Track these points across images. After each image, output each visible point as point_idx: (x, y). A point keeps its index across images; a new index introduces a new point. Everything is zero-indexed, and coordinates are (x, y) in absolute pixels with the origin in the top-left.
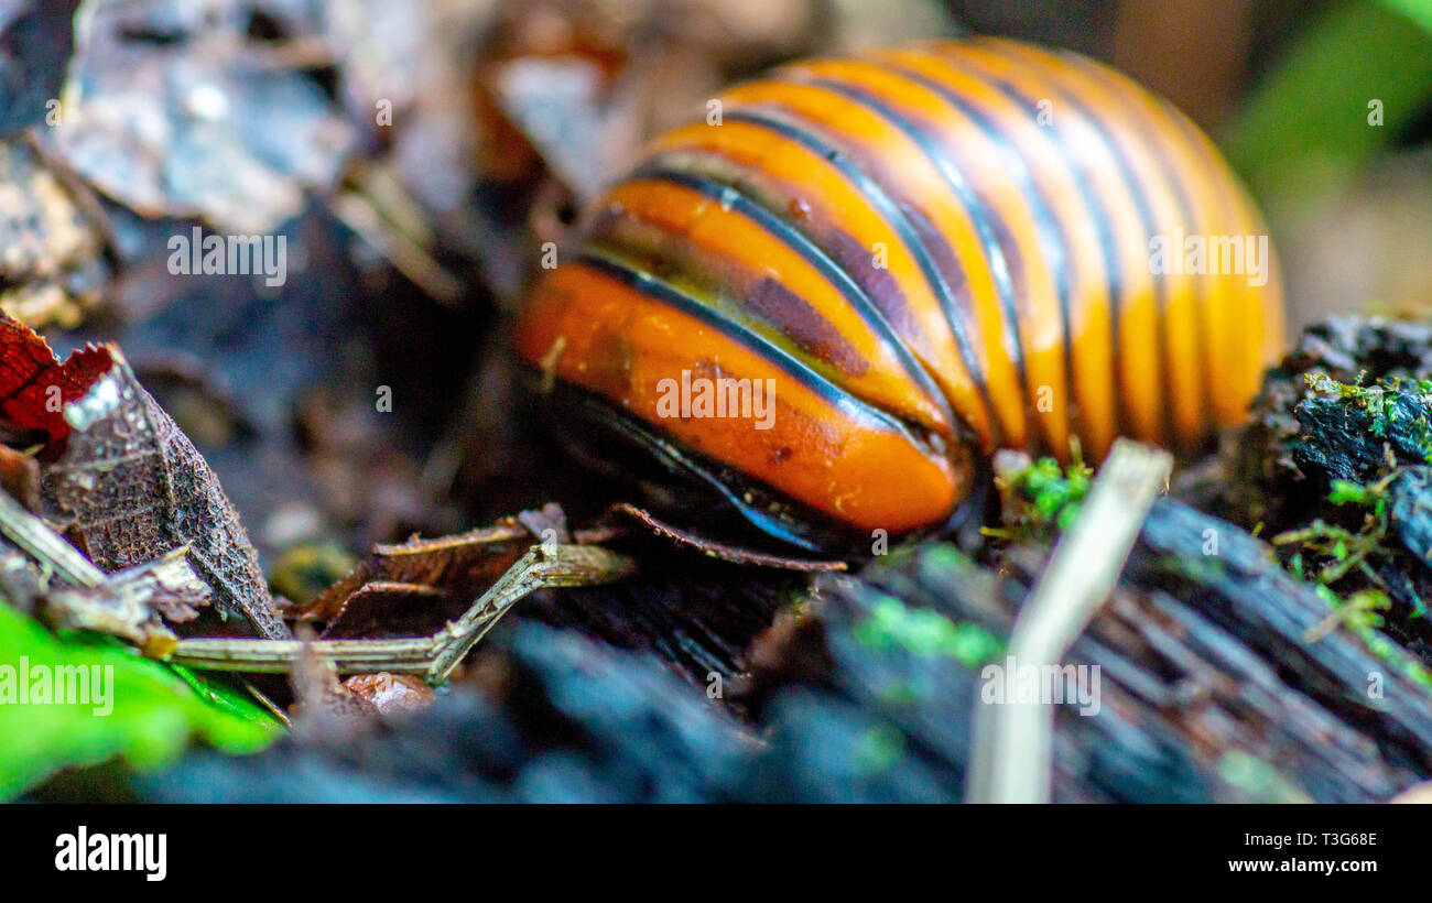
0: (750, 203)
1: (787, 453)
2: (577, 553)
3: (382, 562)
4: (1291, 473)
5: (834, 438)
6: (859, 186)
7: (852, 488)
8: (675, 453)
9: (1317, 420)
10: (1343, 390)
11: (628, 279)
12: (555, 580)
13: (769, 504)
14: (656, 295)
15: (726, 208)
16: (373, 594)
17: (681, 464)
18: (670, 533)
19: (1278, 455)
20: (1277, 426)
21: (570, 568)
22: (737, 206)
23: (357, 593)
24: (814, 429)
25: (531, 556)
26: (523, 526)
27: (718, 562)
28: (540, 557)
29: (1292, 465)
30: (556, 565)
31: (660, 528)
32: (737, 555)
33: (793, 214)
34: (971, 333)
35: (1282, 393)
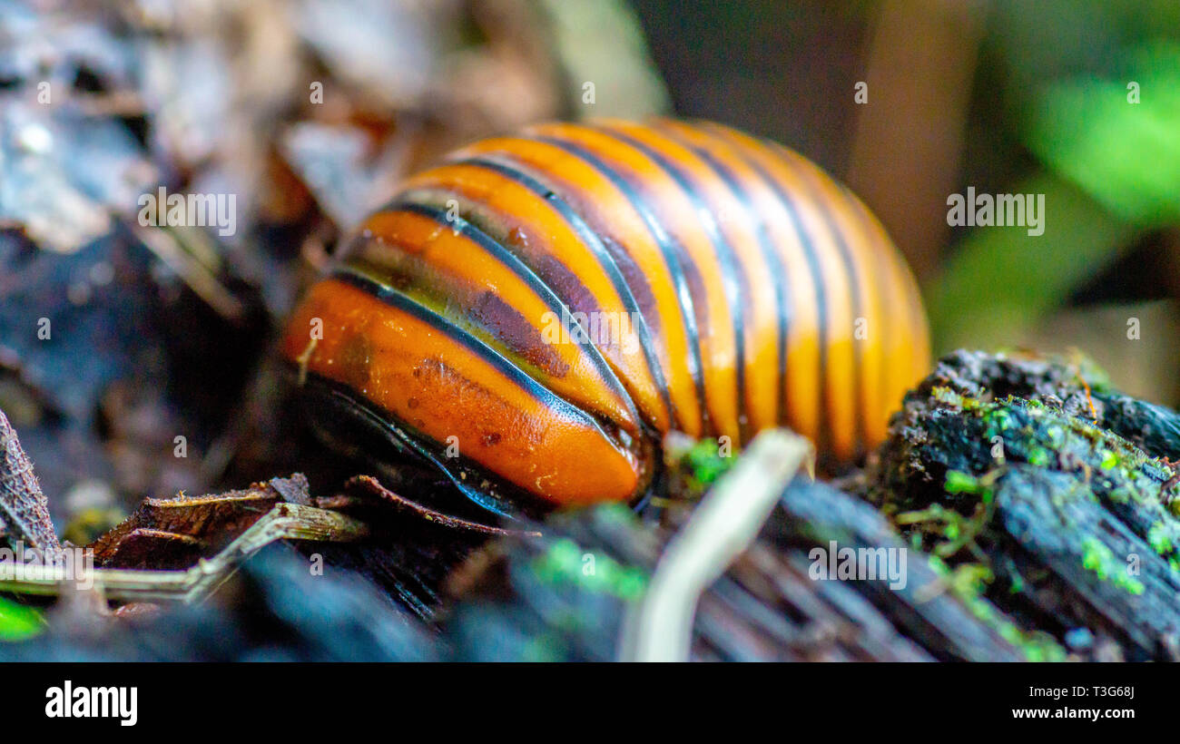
0: (476, 229)
1: (496, 438)
2: (318, 514)
3: (152, 513)
4: (921, 474)
5: (538, 428)
6: (570, 221)
7: (551, 471)
8: (403, 436)
9: (941, 427)
10: (964, 403)
11: (372, 290)
12: (295, 533)
13: (481, 482)
14: (395, 303)
15: (456, 233)
16: (141, 538)
17: (408, 445)
18: (394, 497)
19: (910, 459)
20: (911, 436)
21: (309, 524)
22: (465, 232)
23: (129, 535)
24: (521, 419)
25: (276, 511)
26: (274, 490)
27: (435, 525)
28: (284, 512)
29: (922, 468)
30: (298, 520)
31: (385, 492)
32: (451, 520)
33: (512, 239)
34: (656, 348)
35: (917, 410)
